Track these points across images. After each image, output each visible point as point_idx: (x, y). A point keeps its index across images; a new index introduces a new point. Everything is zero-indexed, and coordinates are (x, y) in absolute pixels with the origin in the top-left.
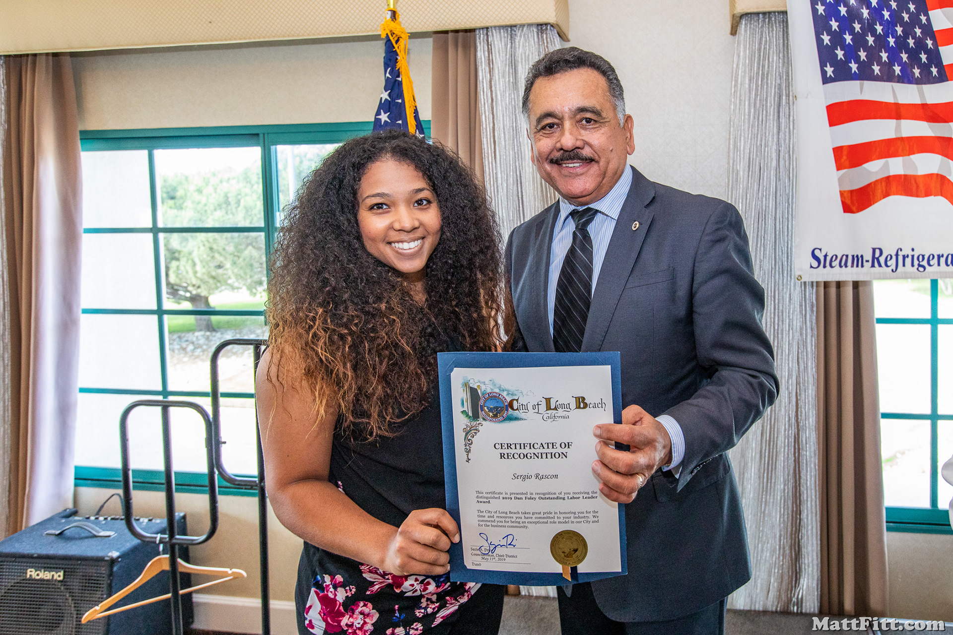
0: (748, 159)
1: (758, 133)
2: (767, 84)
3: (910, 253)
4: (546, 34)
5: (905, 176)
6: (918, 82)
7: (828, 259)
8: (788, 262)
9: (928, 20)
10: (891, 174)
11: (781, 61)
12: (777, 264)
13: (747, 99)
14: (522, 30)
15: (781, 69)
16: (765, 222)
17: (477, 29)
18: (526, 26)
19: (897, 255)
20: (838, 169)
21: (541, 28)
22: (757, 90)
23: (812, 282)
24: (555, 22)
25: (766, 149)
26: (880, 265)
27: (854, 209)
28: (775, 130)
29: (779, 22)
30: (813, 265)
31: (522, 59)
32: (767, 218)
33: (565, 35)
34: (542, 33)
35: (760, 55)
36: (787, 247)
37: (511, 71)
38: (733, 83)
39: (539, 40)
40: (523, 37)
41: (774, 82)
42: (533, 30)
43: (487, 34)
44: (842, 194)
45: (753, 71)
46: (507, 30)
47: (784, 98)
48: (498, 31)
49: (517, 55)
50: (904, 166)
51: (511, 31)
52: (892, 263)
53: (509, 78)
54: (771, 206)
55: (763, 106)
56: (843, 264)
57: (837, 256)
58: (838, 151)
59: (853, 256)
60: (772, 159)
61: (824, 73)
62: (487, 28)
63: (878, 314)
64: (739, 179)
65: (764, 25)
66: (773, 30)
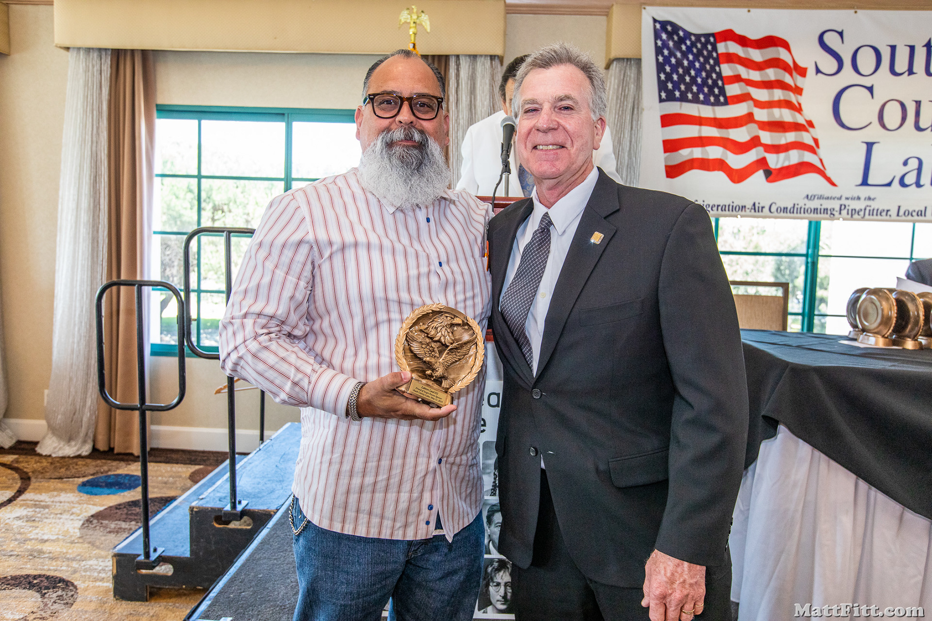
1: (619, 130)
2: (627, 101)
5: (702, 159)
6: (713, 105)
9: (720, 70)
10: (694, 157)
11: (635, 87)
14: (481, 58)
15: (635, 93)
17: (451, 56)
18: (483, 56)
20: (665, 152)
21: (492, 58)
22: (620, 104)
24: (501, 55)
25: (624, 139)
27: (672, 176)
28: (630, 129)
29: (636, 65)
34: (492, 61)
35: (623, 84)
37: (471, 83)
39: (490, 65)
41: (631, 100)
42: (487, 59)
43: (457, 59)
44: (666, 167)
45: (618, 93)
46: (471, 58)
47: (636, 110)
48: (465, 58)
50: (702, 153)
51: (474, 58)
58: (665, 142)
60: (626, 145)
61: (660, 96)
62: (457, 56)
65: (627, 66)
66: (632, 69)
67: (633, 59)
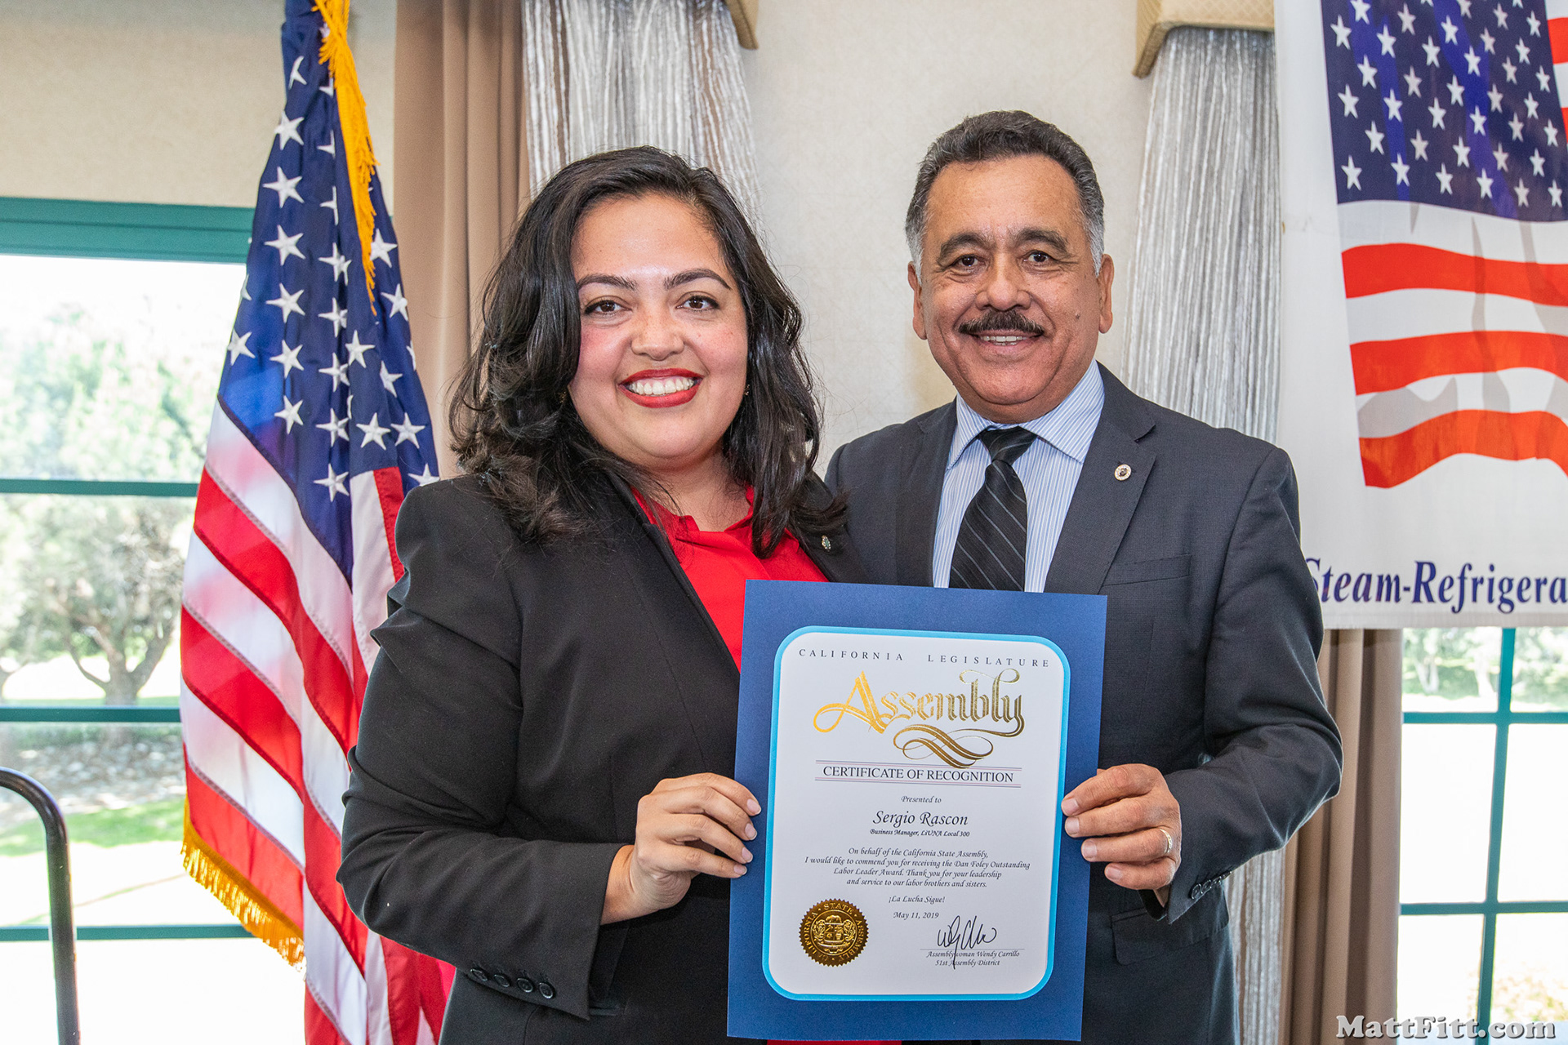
1: (1193, 302)
3: (1487, 574)
4: (709, 20)
5: (1485, 413)
7: (1333, 582)
9: (1552, 83)
10: (1461, 407)
11: (1247, 145)
13: (1173, 222)
14: (650, 3)
15: (1247, 163)
19: (1462, 578)
20: (1358, 392)
21: (696, 4)
22: (1195, 206)
25: (1210, 340)
26: (1430, 598)
27: (1387, 476)
31: (646, 76)
33: (753, 34)
34: (697, 19)
37: (615, 105)
39: (689, 34)
40: (648, 19)
41: (1232, 192)
43: (553, 3)
44: (1365, 444)
47: (1251, 228)
49: (633, 66)
50: (1487, 391)
51: (617, 3)
52: (1452, 595)
55: (1207, 244)
56: (1361, 592)
57: (1349, 578)
58: (1360, 353)
59: (1381, 577)
60: (1220, 363)
61: (1341, 178)
65: (1218, 59)
66: (1235, 73)
67: (1241, 30)
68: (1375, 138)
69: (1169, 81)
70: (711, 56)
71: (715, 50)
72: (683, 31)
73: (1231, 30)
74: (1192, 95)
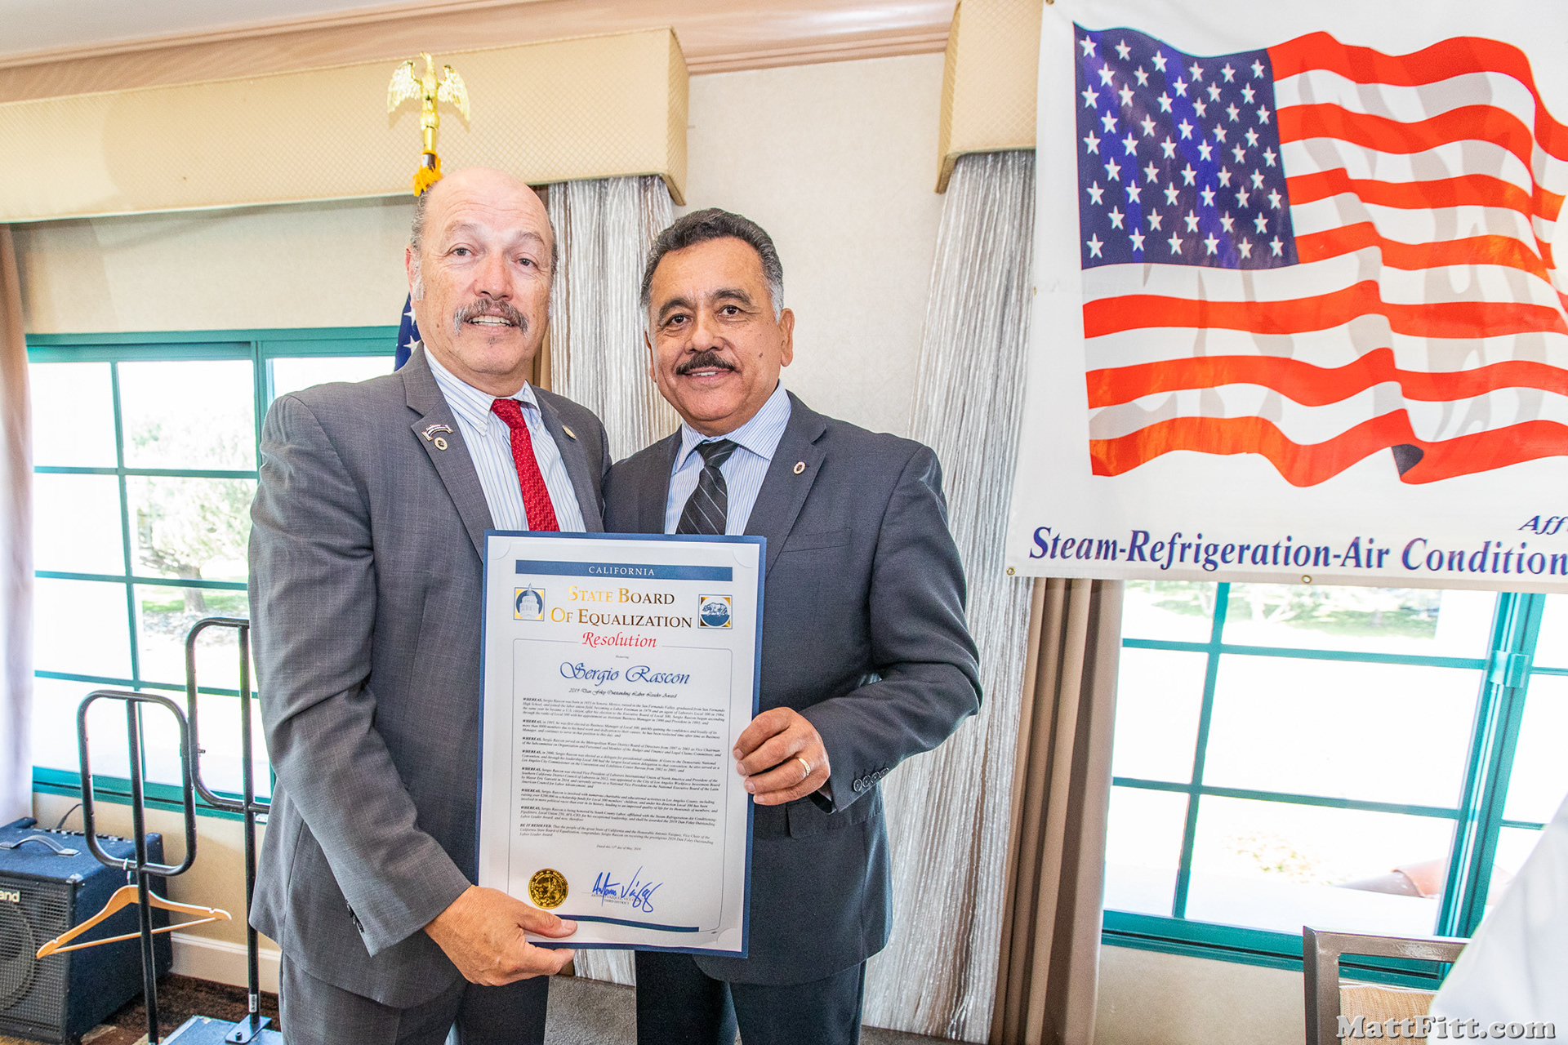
0: (946, 389)
1: (966, 348)
2: (989, 270)
3: (1195, 541)
4: (652, 192)
5: (1202, 419)
6: (1246, 265)
7: (1060, 544)
8: (993, 547)
9: (1278, 159)
10: (1179, 415)
11: (1015, 232)
12: (976, 549)
13: (954, 292)
14: (617, 185)
15: (1013, 246)
16: (964, 485)
17: (550, 185)
18: (623, 179)
19: (1172, 543)
20: (1091, 407)
21: (645, 183)
22: (971, 279)
23: (1029, 579)
24: (666, 173)
25: (977, 373)
26: (1142, 558)
27: (1111, 468)
28: (995, 344)
29: (1019, 169)
30: (1034, 553)
31: (614, 230)
32: (967, 480)
33: (680, 195)
34: (645, 191)
35: (981, 224)
36: (995, 525)
37: (597, 249)
38: (934, 269)
39: (640, 201)
40: (617, 196)
41: (1000, 268)
42: (633, 186)
43: (565, 193)
44: (1094, 444)
45: (967, 249)
46: (595, 187)
47: (1014, 291)
48: (581, 187)
49: (607, 224)
50: (1204, 405)
51: (600, 188)
52: (1163, 555)
53: (593, 259)
54: (975, 461)
55: (979, 304)
56: (1083, 552)
57: (1074, 541)
58: (1095, 379)
59: (1100, 542)
60: (984, 389)
61: (1086, 250)
62: (566, 183)
63: (1126, 632)
64: (929, 419)
65: (994, 174)
66: (1007, 182)
67: (1013, 151)
68: (1116, 218)
69: (956, 195)
70: (653, 215)
71: (656, 209)
72: (636, 200)
73: (1005, 152)
74: (972, 203)
